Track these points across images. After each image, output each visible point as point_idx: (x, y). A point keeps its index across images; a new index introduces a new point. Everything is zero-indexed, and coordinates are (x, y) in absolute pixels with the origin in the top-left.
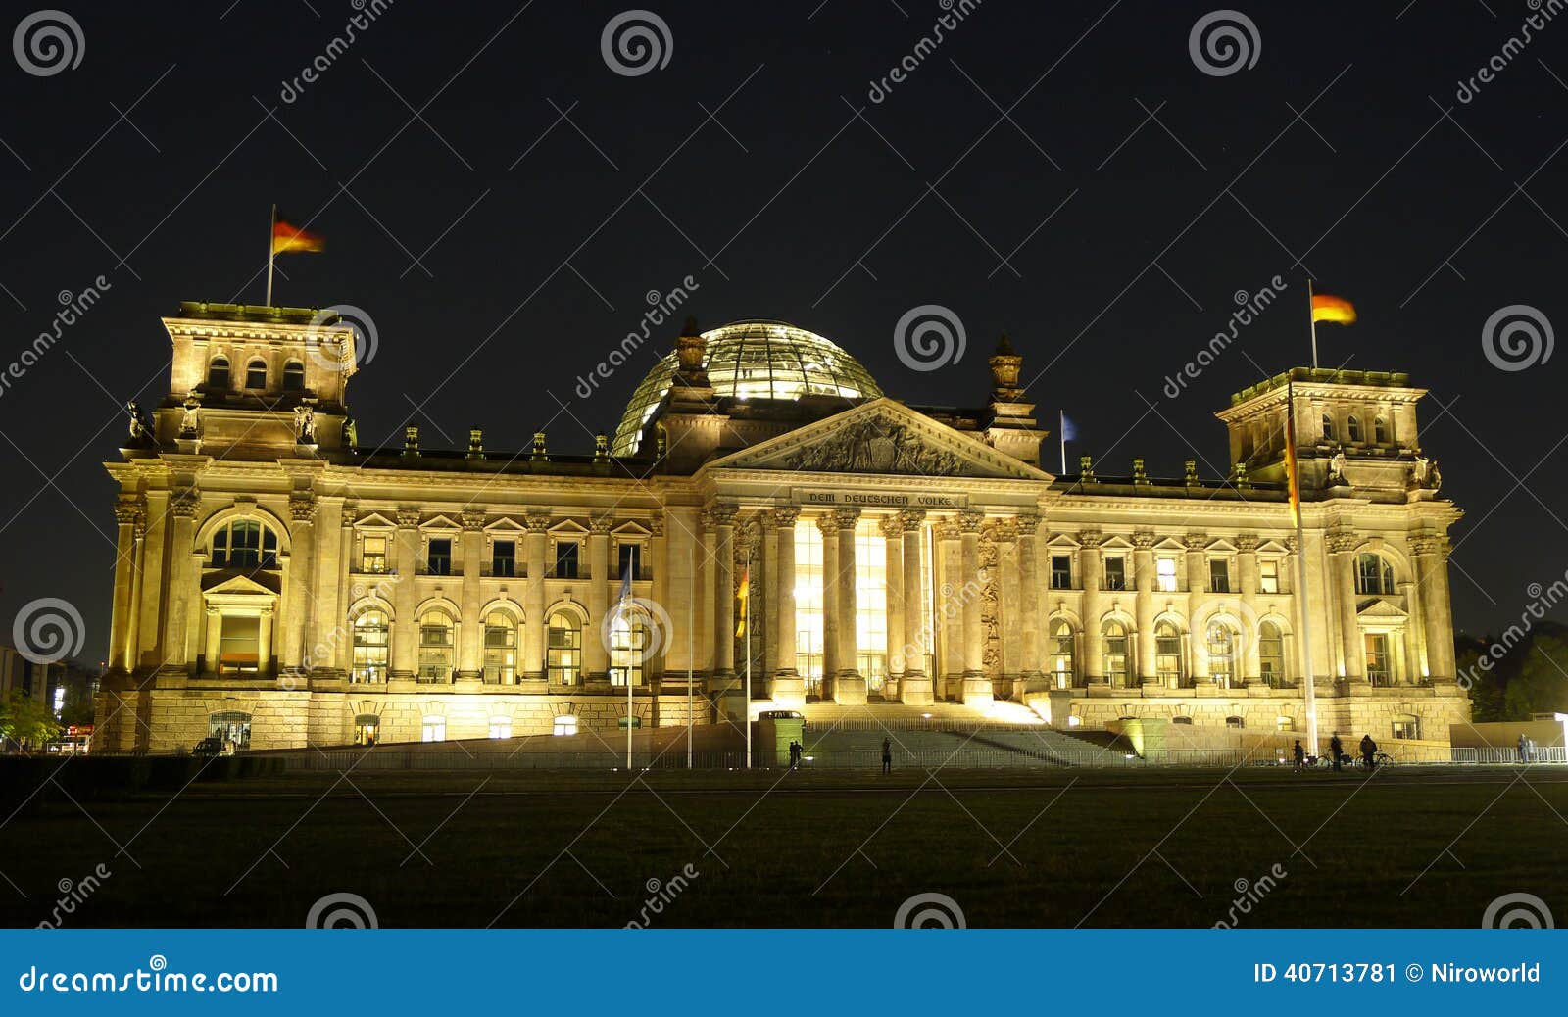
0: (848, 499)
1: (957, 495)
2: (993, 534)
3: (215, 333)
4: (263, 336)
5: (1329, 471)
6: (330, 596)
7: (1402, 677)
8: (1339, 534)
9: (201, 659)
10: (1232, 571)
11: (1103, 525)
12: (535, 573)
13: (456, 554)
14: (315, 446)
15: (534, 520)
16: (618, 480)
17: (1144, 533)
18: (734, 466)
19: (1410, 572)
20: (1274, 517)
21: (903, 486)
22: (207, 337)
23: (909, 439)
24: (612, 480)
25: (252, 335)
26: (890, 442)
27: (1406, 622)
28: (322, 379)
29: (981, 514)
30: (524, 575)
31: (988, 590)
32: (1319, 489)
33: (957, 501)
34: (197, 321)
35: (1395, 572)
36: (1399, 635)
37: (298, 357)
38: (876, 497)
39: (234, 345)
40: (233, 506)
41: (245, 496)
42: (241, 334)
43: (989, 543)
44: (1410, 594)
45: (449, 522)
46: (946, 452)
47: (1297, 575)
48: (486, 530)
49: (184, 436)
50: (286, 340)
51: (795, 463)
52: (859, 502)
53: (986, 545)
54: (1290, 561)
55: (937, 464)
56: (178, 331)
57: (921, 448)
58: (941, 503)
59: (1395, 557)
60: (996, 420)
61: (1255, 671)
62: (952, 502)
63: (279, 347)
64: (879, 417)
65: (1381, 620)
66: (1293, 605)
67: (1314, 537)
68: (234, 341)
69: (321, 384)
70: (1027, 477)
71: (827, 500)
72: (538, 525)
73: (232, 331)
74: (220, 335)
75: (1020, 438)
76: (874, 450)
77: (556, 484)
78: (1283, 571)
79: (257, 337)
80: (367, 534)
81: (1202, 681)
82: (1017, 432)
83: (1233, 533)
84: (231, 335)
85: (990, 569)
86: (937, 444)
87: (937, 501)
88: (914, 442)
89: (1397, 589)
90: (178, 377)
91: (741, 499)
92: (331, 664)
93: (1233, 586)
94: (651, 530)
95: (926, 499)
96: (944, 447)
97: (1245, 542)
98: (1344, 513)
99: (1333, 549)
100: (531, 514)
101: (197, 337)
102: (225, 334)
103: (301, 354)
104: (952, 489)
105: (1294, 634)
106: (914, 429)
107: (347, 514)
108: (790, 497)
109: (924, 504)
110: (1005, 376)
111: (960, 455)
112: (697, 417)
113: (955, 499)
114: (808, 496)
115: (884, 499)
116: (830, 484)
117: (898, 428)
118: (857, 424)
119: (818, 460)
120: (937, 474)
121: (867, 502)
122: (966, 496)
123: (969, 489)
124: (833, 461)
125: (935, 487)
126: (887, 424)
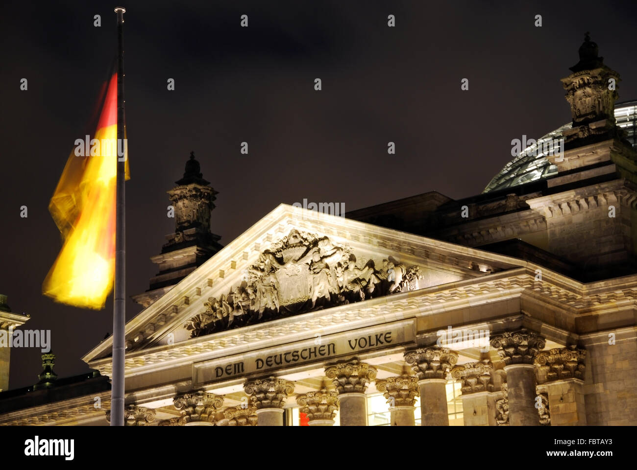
23: (331, 255)
26: (301, 268)
33: (401, 333)
52: (274, 366)
57: (351, 259)
58: (379, 343)
60: (552, 183)
71: (235, 372)
76: (283, 287)
86: (370, 252)
87: (374, 341)
96: (379, 256)
104: (388, 317)
106: (337, 239)
108: (190, 379)
109: (357, 349)
110: (579, 106)
111: (402, 260)
112: (166, 289)
113: (398, 330)
114: (213, 372)
115: (306, 354)
116: (233, 348)
117: (315, 243)
118: (267, 252)
119: (219, 317)
120: (368, 297)
121: (284, 363)
122: (411, 322)
123: (414, 311)
124: (236, 314)
125: (359, 321)
126: (302, 242)
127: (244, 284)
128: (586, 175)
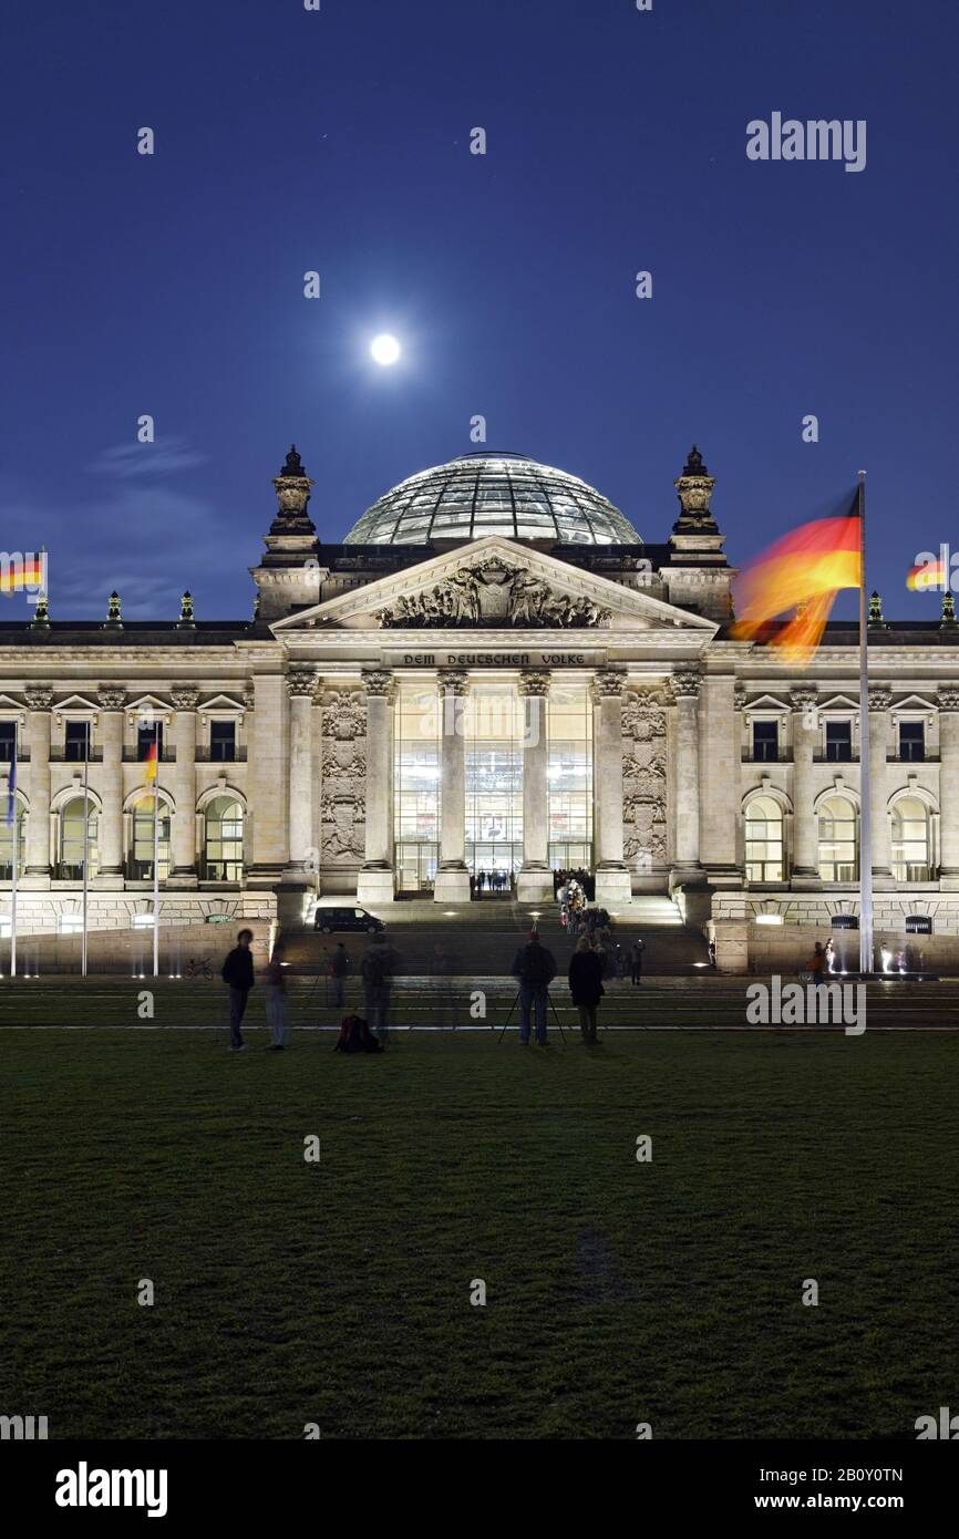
0: (452, 660)
1: (592, 651)
2: (662, 698)
11: (820, 682)
12: (111, 755)
13: (21, 738)
15: (107, 696)
16: (199, 648)
21: (521, 643)
23: (530, 585)
24: (192, 648)
26: (503, 591)
29: (623, 672)
30: (99, 759)
31: (653, 765)
33: (592, 658)
38: (487, 657)
43: (655, 708)
45: (11, 702)
46: (579, 599)
48: (55, 710)
51: (382, 621)
52: (466, 663)
53: (651, 710)
55: (566, 614)
57: (548, 592)
58: (569, 662)
60: (674, 557)
62: (585, 658)
64: (492, 560)
70: (683, 626)
71: (426, 662)
72: (112, 702)
75: (703, 577)
76: (483, 602)
77: (129, 655)
82: (697, 570)
85: (656, 740)
86: (567, 589)
87: (566, 659)
88: (536, 588)
94: (245, 705)
95: (552, 657)
96: (575, 594)
100: (103, 689)
104: (585, 643)
106: (536, 573)
108: (379, 660)
109: (550, 663)
110: (691, 501)
111: (598, 602)
112: (290, 570)
113: (589, 655)
114: (402, 659)
115: (499, 659)
116: (429, 643)
117: (516, 572)
118: (465, 570)
119: (412, 614)
120: (566, 626)
121: (477, 663)
122: (603, 651)
123: (608, 643)
124: (432, 615)
125: (559, 643)
126: (502, 568)
127: (436, 591)
128: (702, 557)
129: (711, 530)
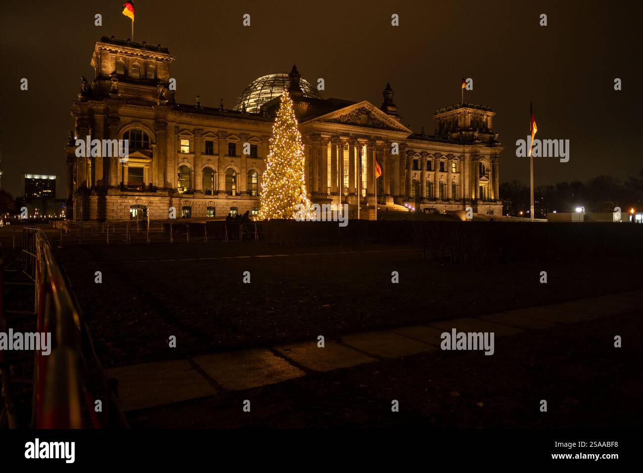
0: (353, 135)
1: (385, 136)
3: (119, 51)
4: (139, 54)
5: (473, 136)
6: (172, 161)
7: (487, 199)
8: (477, 156)
9: (122, 183)
10: (445, 165)
13: (215, 147)
14: (167, 101)
17: (425, 152)
18: (319, 120)
19: (490, 168)
20: (457, 149)
21: (369, 132)
22: (116, 52)
25: (135, 54)
26: (366, 117)
27: (488, 183)
28: (164, 75)
29: (391, 143)
32: (470, 141)
34: (111, 45)
35: (485, 168)
36: (486, 186)
37: (153, 65)
38: (361, 135)
39: (127, 57)
40: (132, 123)
41: (136, 120)
42: (130, 52)
44: (490, 174)
45: (213, 135)
46: (382, 121)
47: (462, 167)
48: (227, 139)
49: (112, 92)
50: (149, 57)
51: (337, 121)
54: (460, 163)
55: (379, 125)
56: (103, 48)
58: (380, 138)
59: (486, 163)
61: (451, 196)
62: (383, 138)
63: (146, 60)
64: (364, 107)
65: (483, 182)
66: (460, 177)
67: (467, 155)
68: (127, 55)
69: (164, 77)
70: (405, 131)
71: (347, 135)
73: (126, 51)
74: (121, 52)
76: (362, 119)
78: (457, 166)
79: (137, 55)
80: (182, 138)
81: (438, 199)
83: (446, 154)
84: (126, 53)
86: (379, 118)
88: (373, 117)
89: (486, 173)
90: (104, 68)
91: (322, 133)
92: (173, 187)
93: (445, 170)
95: (376, 137)
96: (381, 119)
97: (450, 157)
98: (478, 149)
99: (473, 160)
101: (111, 51)
102: (124, 52)
103: (155, 64)
104: (384, 134)
105: (460, 185)
106: (373, 112)
107: (176, 129)
108: (336, 133)
111: (386, 122)
114: (342, 133)
116: (349, 129)
117: (369, 112)
118: (357, 110)
119: (345, 120)
120: (379, 128)
121: (359, 137)
122: (387, 136)
123: (388, 134)
124: (350, 121)
125: (379, 133)
126: (365, 110)
127: (349, 114)
128: (394, 113)
129: (394, 106)
